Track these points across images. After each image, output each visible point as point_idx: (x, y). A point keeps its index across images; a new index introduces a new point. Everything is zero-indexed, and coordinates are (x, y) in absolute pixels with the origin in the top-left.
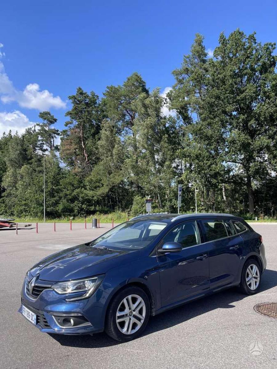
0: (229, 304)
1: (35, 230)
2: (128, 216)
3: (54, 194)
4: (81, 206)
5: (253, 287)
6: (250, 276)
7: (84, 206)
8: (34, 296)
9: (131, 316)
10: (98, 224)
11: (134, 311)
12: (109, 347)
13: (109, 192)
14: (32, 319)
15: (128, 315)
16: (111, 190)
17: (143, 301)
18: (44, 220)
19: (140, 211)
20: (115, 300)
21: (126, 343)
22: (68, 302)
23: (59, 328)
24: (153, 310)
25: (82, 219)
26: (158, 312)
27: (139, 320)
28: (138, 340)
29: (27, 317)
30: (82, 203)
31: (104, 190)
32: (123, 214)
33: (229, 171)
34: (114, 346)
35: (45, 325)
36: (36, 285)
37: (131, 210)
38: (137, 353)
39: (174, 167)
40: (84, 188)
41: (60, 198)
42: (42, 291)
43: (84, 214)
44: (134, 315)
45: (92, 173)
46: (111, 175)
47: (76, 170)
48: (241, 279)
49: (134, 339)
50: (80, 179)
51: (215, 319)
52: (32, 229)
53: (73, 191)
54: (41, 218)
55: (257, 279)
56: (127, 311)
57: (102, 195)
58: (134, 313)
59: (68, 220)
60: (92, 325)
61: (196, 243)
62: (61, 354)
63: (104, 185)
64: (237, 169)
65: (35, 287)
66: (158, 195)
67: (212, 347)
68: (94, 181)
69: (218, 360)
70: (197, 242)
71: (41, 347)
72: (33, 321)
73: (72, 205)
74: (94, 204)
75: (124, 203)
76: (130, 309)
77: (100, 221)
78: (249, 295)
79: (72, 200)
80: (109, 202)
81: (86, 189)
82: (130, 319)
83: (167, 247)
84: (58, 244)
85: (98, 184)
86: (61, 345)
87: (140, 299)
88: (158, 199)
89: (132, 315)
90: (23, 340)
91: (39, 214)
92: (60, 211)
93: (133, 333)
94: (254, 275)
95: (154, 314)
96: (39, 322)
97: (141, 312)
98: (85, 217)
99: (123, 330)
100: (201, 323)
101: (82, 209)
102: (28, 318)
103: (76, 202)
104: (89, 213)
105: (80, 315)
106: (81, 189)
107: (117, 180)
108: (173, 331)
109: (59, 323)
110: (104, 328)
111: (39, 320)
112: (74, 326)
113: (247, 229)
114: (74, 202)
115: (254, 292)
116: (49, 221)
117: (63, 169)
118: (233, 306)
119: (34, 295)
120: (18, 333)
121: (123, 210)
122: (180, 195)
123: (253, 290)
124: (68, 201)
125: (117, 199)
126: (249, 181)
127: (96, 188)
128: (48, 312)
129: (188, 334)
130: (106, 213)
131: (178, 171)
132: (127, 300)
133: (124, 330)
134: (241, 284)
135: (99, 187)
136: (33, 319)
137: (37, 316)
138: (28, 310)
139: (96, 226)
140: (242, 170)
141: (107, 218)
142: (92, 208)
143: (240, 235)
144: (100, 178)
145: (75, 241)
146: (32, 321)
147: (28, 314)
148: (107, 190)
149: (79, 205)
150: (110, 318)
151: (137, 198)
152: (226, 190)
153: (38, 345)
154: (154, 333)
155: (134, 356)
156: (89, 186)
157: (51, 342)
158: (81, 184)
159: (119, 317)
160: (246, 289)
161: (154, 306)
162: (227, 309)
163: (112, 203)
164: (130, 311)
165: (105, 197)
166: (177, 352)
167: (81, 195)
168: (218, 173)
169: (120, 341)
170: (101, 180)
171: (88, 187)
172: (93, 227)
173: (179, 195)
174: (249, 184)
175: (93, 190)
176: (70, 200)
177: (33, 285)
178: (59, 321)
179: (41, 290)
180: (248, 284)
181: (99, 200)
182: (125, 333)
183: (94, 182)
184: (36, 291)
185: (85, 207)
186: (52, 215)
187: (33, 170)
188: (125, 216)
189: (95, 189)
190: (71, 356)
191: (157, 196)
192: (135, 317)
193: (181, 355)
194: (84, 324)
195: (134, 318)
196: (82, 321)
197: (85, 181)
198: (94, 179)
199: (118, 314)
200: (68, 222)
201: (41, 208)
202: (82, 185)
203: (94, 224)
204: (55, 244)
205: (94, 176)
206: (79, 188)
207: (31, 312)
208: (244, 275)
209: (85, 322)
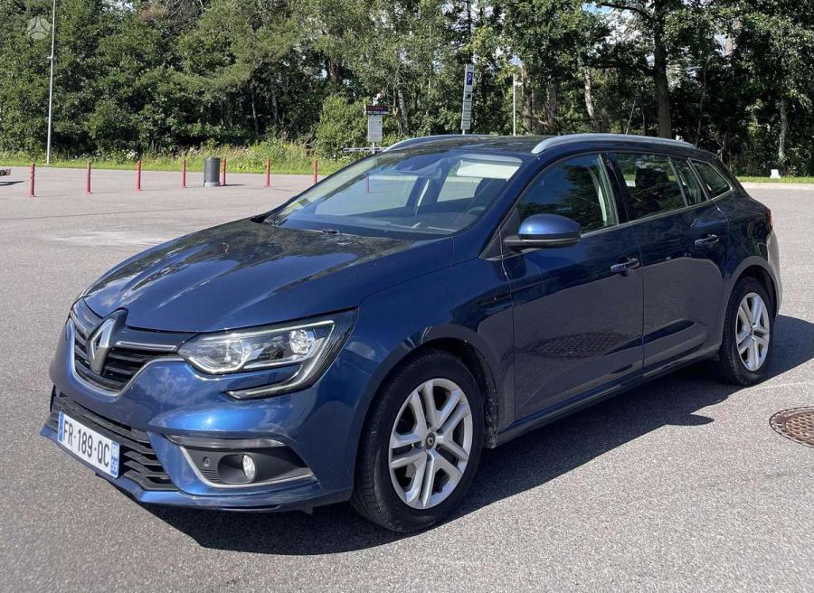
0: (696, 413)
1: (27, 187)
2: (308, 153)
3: (81, 80)
4: (164, 120)
5: (754, 363)
6: (746, 328)
7: (171, 121)
8: (106, 381)
9: (429, 447)
10: (221, 175)
11: (440, 431)
12: (365, 551)
13: (249, 81)
14: (100, 461)
15: (423, 445)
16: (257, 75)
17: (465, 401)
18: (45, 158)
19: (343, 139)
20: (387, 396)
21: (416, 537)
22: (237, 402)
23: (201, 488)
24: (490, 429)
25: (164, 158)
26: (507, 436)
27: (454, 460)
28: (452, 525)
29: (80, 455)
30: (167, 112)
31: (238, 74)
32: (291, 147)
33: (605, 31)
34: (382, 547)
35: (151, 479)
36: (119, 343)
37: (314, 137)
38: (464, 568)
39: (448, 14)
40: (174, 65)
41: (99, 93)
42: (143, 364)
43: (171, 144)
44: (438, 445)
45: (200, 23)
46: (260, 30)
47: (152, 10)
48: (724, 339)
49: (438, 523)
50: (163, 37)
51: (670, 459)
52: (11, 183)
53: (138, 72)
54: (35, 154)
55: (761, 337)
56: (420, 431)
57: (228, 90)
58: (440, 439)
59: (121, 160)
60: (315, 478)
61: (603, 222)
62: (210, 576)
63: (237, 60)
64: (623, 28)
65: (114, 350)
66: (400, 95)
67: (694, 545)
68: (207, 47)
69: (729, 586)
70: (605, 219)
71: (135, 555)
72: (107, 465)
73: (133, 117)
74: (201, 116)
75: (294, 115)
76: (429, 424)
77: (228, 167)
78: (742, 386)
79: (137, 101)
80: (247, 110)
81: (179, 69)
82: (429, 459)
83: (529, 229)
84: (108, 228)
85: (218, 55)
86: (202, 545)
87: (456, 394)
88: (397, 105)
89: (435, 446)
90: (67, 531)
91: (30, 140)
92: (92, 134)
93: (435, 505)
94: (756, 327)
95: (493, 444)
96: (128, 469)
97: (457, 436)
98: (175, 152)
99: (407, 493)
100: (631, 473)
101: (165, 130)
102: (85, 457)
103: (149, 106)
104: (186, 141)
105: (274, 443)
106: (166, 67)
107: (278, 43)
108: (553, 496)
109: (205, 472)
110: (351, 487)
111: (127, 464)
112: (256, 480)
113: (731, 188)
114: (141, 107)
115: (755, 377)
116: (60, 163)
117: (109, 7)
118: (707, 420)
119: (109, 378)
120: (44, 508)
121: (292, 137)
122: (469, 96)
123: (752, 372)
124: (120, 102)
125: (275, 104)
126: (661, 63)
127: (211, 66)
128: (164, 433)
129: (604, 505)
130: (238, 142)
131: (456, 26)
132: (421, 394)
133: (411, 496)
134: (721, 351)
135: (221, 64)
136: (108, 459)
137: (123, 450)
138: (85, 429)
139: (216, 179)
140: (637, 33)
141: (241, 158)
142: (196, 129)
143: (718, 203)
144: (226, 38)
145: (160, 221)
146: (101, 467)
147: (84, 443)
148: (246, 76)
149: (157, 117)
150: (369, 456)
151: (334, 102)
152: (595, 88)
153: (122, 548)
154: (497, 505)
155: (457, 578)
156: (192, 59)
157: (164, 538)
158: (165, 52)
159: (399, 452)
160: (735, 369)
161: (495, 418)
162: (692, 427)
163: (256, 115)
164: (429, 431)
165: (238, 94)
166: (589, 563)
167: (162, 87)
168: (575, 33)
169: (400, 529)
170: (230, 43)
171: (186, 64)
172: (207, 184)
173: (465, 95)
174: (658, 73)
175: (201, 73)
176: (129, 99)
177: (105, 345)
178: (206, 465)
179: (140, 361)
180: (741, 351)
181: (220, 103)
182: (413, 506)
183: (207, 50)
184: (119, 365)
185: (174, 124)
186: (71, 145)
187: (16, 4)
188: (298, 155)
189: (208, 72)
190: (247, 581)
191: (397, 98)
192: (442, 450)
193: (605, 571)
194: (288, 475)
195: (439, 456)
196: (283, 463)
197: (176, 44)
198: (208, 41)
199: (395, 442)
200: (121, 166)
201: (38, 121)
202: (169, 56)
203: (209, 175)
204: (98, 228)
205: (208, 30)
206: (160, 65)
207: (97, 437)
208: (732, 325)
209: (291, 469)
